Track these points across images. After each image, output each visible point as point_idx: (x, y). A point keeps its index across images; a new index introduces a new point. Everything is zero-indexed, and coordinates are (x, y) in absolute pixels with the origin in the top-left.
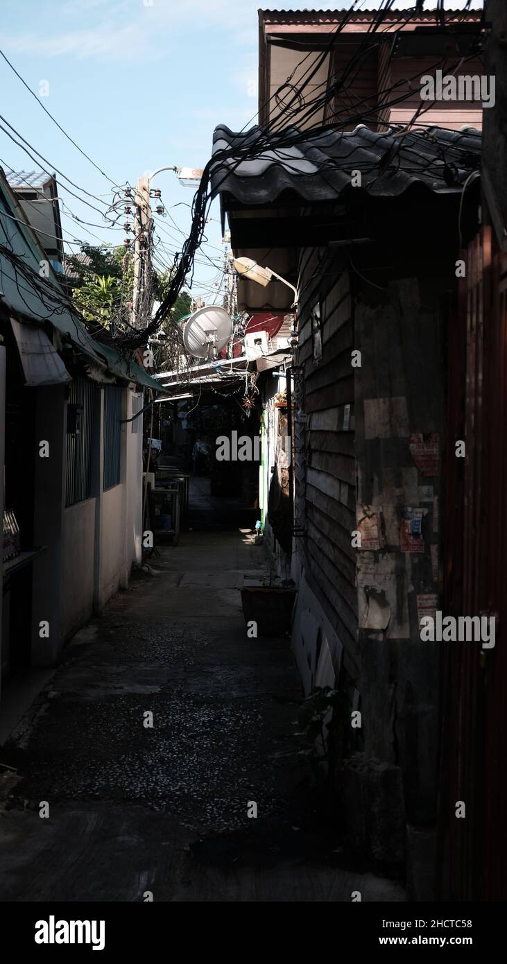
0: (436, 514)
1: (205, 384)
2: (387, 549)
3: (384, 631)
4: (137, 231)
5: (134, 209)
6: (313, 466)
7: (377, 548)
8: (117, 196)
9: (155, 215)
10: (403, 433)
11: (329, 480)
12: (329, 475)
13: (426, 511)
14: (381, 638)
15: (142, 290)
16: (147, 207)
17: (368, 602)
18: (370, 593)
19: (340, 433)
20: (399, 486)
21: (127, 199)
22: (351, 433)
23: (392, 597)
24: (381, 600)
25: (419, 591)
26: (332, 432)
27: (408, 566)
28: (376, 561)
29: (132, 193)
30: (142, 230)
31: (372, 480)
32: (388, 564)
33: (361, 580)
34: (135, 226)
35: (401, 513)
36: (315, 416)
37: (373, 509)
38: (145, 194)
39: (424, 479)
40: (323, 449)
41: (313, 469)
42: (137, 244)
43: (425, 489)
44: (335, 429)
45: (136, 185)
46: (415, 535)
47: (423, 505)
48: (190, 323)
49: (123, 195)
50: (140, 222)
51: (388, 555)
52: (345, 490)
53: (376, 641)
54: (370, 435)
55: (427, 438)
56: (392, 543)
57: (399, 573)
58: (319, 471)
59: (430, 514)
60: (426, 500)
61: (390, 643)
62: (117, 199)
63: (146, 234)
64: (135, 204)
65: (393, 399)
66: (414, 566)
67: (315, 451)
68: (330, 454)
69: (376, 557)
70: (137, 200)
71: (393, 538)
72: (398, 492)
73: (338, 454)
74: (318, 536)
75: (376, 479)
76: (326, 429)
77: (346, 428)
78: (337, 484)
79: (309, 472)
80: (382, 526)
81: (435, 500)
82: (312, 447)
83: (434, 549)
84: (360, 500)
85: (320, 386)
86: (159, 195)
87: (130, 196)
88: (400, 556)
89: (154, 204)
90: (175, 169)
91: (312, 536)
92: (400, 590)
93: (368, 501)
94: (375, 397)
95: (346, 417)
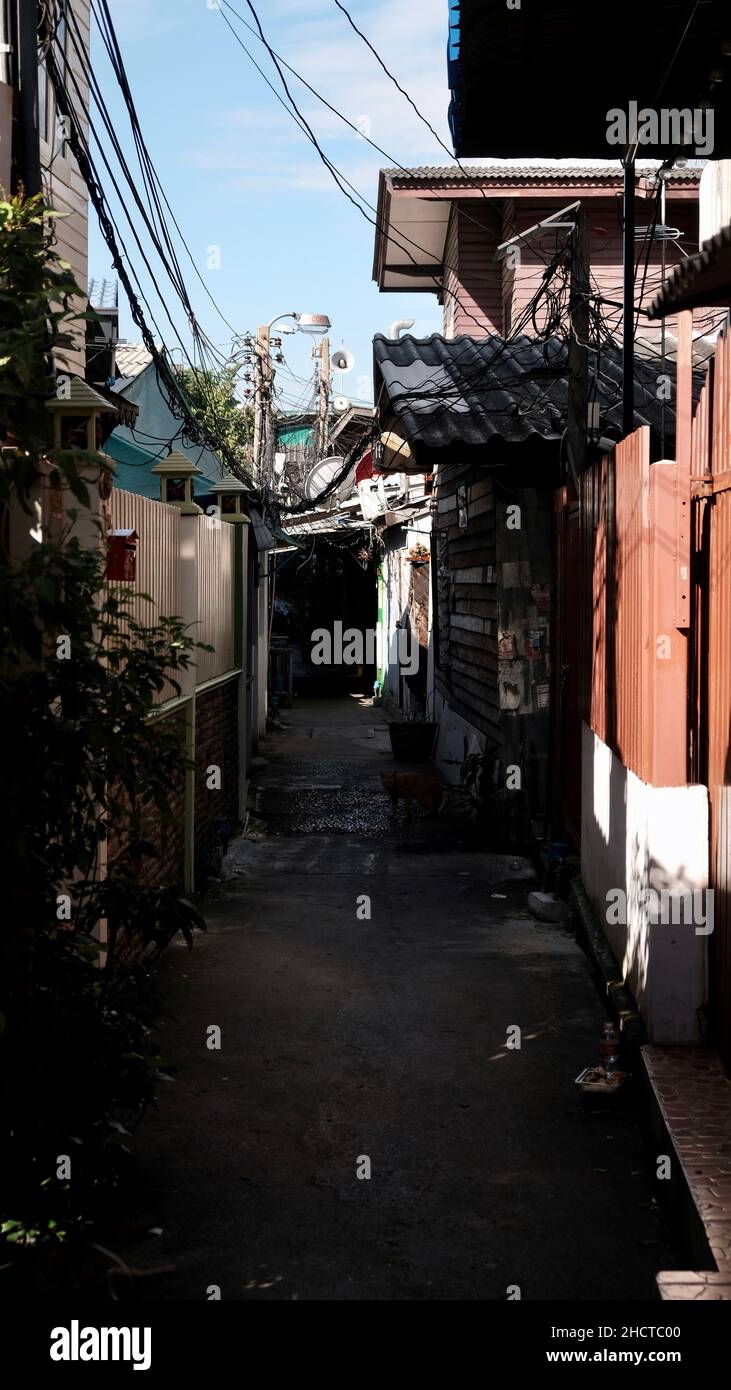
0: (548, 635)
1: (318, 534)
2: (517, 658)
3: (516, 710)
4: (257, 380)
5: (254, 359)
6: (457, 611)
7: (511, 657)
8: (236, 346)
9: (275, 364)
10: (527, 584)
11: (474, 620)
12: (473, 616)
13: (542, 633)
14: (514, 714)
15: (263, 441)
16: (268, 356)
17: (506, 692)
18: (507, 687)
19: (484, 585)
20: (525, 618)
21: (246, 348)
22: (493, 585)
23: (521, 688)
24: (515, 691)
25: (538, 683)
26: (477, 584)
27: (531, 668)
28: (511, 666)
29: (252, 342)
30: (262, 381)
31: (508, 614)
32: (519, 667)
33: (502, 678)
34: (255, 375)
35: (526, 634)
36: (460, 572)
37: (510, 633)
38: (265, 343)
39: (541, 613)
40: (468, 597)
41: (458, 614)
42: (258, 394)
43: (541, 619)
44: (479, 581)
45: (257, 334)
46: (536, 648)
47: (540, 629)
48: (312, 475)
49: (242, 344)
50: (261, 372)
51: (518, 662)
52: (488, 624)
53: (512, 717)
54: (506, 585)
55: (542, 587)
56: (521, 654)
57: (526, 673)
58: (463, 615)
59: (545, 634)
60: (542, 626)
61: (521, 718)
62: (236, 349)
63: (267, 384)
64: (256, 354)
65: (522, 563)
66: (535, 667)
67: (460, 599)
68: (475, 600)
69: (511, 663)
70: (258, 349)
71: (522, 651)
72: (525, 621)
73: (481, 600)
74: (462, 666)
75: (511, 614)
76: (471, 582)
77: (489, 581)
78: (481, 622)
79: (453, 617)
80: (515, 643)
81: (548, 626)
82: (457, 596)
83: (547, 656)
84: (500, 627)
85: (465, 549)
86: (279, 343)
87: (250, 345)
88: (526, 662)
89: (274, 352)
90: (294, 316)
91: (456, 669)
92: (526, 683)
93: (505, 628)
94: (509, 561)
95: (489, 574)
